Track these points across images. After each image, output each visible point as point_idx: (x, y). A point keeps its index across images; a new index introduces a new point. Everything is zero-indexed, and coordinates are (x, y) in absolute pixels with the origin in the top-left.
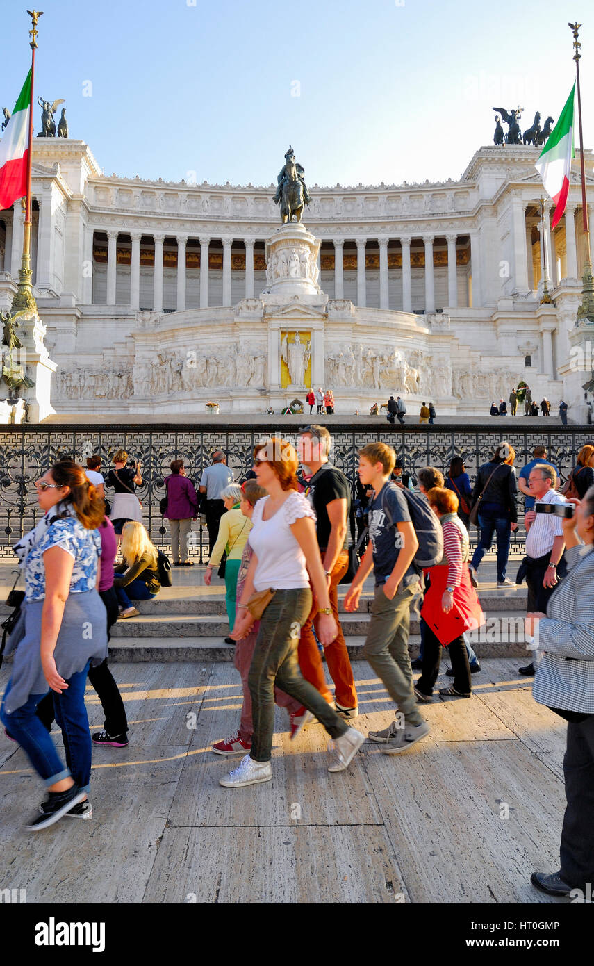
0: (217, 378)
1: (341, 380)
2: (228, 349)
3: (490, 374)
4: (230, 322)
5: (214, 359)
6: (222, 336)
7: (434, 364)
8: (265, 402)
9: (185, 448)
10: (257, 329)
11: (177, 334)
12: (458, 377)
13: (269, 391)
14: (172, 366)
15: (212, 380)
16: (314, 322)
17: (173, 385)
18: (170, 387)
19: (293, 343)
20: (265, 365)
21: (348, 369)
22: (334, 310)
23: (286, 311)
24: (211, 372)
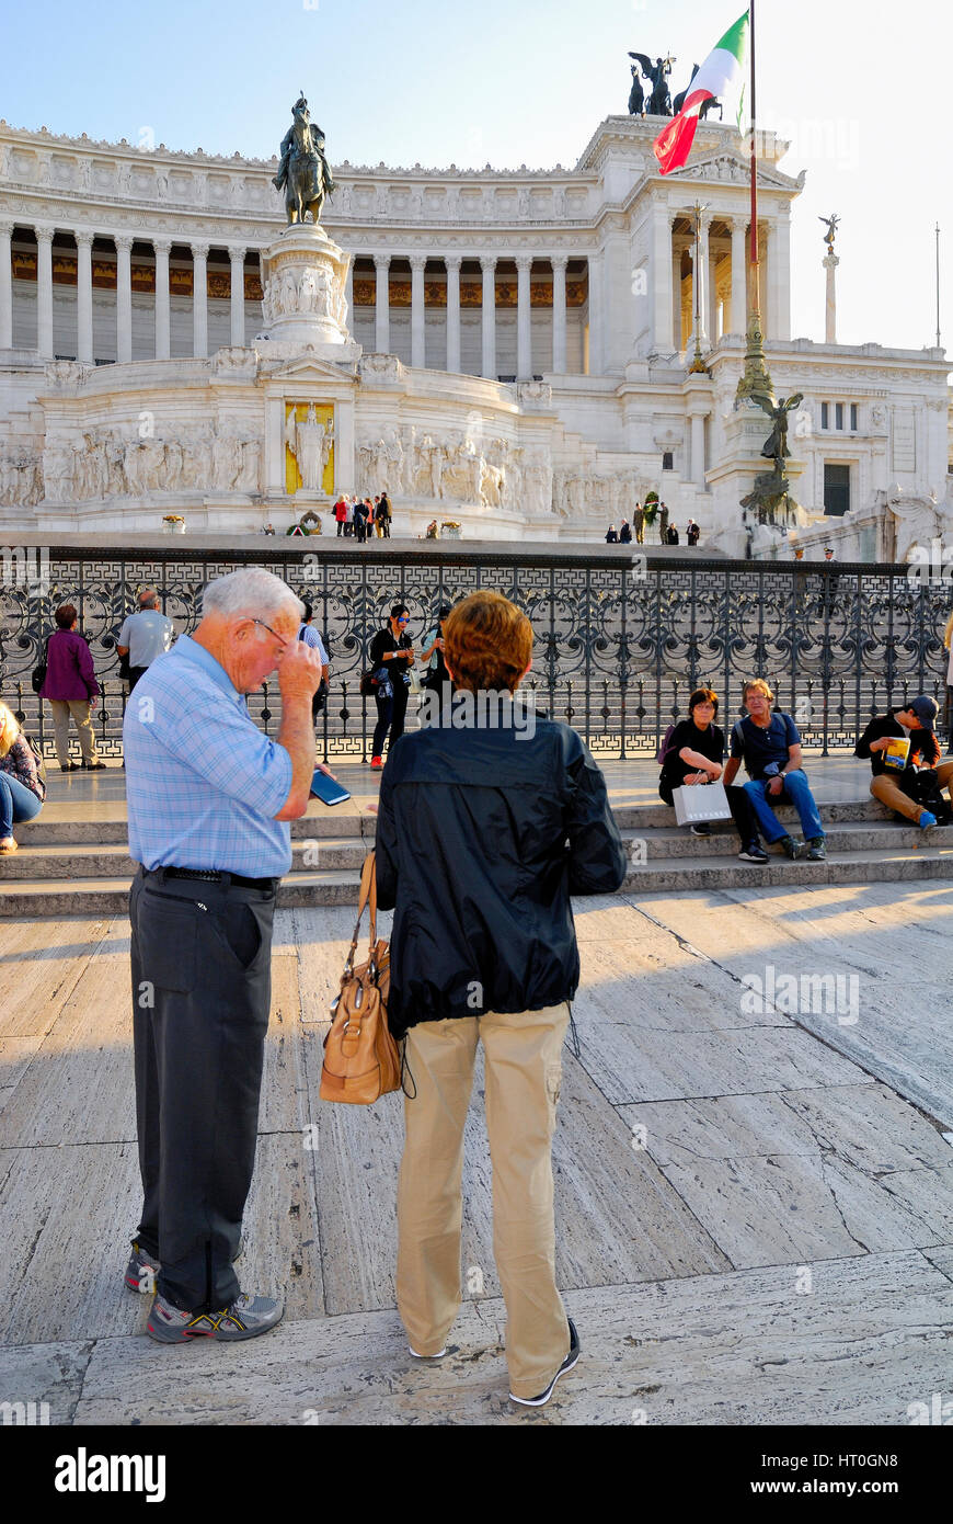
0: (182, 474)
1: (381, 484)
2: (200, 429)
3: (610, 480)
4: (202, 384)
5: (178, 444)
6: (189, 407)
7: (526, 461)
8: (261, 515)
9: (97, 586)
10: (247, 398)
11: (113, 400)
12: (561, 484)
13: (267, 498)
14: (109, 455)
15: (174, 478)
16: (338, 389)
17: (109, 485)
18: (105, 488)
19: (305, 423)
20: (261, 457)
21: (392, 465)
22: (370, 370)
23: (294, 370)
24: (173, 462)
